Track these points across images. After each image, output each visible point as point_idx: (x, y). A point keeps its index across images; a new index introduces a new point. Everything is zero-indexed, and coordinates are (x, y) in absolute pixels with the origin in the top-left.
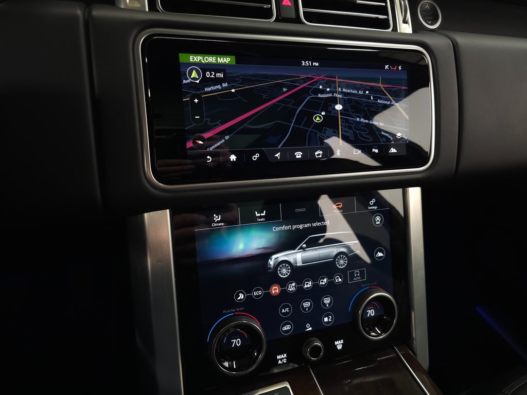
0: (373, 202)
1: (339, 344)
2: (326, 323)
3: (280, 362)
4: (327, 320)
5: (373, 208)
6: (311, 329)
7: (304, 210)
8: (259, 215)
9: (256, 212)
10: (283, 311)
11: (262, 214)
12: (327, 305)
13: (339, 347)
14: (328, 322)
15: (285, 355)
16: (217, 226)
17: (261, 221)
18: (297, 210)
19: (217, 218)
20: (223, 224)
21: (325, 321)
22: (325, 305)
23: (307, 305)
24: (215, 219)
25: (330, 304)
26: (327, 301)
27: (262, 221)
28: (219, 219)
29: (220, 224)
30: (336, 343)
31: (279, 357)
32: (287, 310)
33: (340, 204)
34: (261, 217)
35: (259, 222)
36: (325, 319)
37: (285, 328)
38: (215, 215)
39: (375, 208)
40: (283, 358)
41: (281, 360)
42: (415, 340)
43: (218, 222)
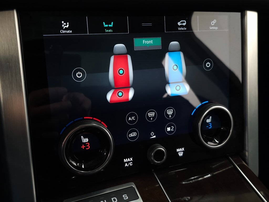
0: (214, 22)
1: (180, 152)
2: (169, 132)
3: (126, 165)
4: (170, 130)
5: (214, 28)
6: (155, 137)
7: (150, 24)
8: (107, 26)
9: (104, 23)
10: (130, 119)
11: (110, 26)
12: (170, 116)
13: (181, 154)
14: (170, 132)
15: (131, 159)
16: (65, 33)
17: (108, 32)
18: (144, 25)
19: (65, 25)
20: (71, 31)
21: (168, 130)
22: (168, 115)
23: (151, 114)
24: (63, 26)
25: (172, 115)
26: (170, 112)
27: (110, 32)
28: (67, 26)
29: (68, 32)
30: (178, 150)
31: (125, 160)
32: (133, 118)
33: (184, 22)
34: (108, 28)
35: (107, 32)
36: (168, 128)
37: (131, 135)
38: (63, 22)
39: (216, 28)
40: (129, 162)
41: (128, 163)
42: (248, 152)
43: (66, 29)
